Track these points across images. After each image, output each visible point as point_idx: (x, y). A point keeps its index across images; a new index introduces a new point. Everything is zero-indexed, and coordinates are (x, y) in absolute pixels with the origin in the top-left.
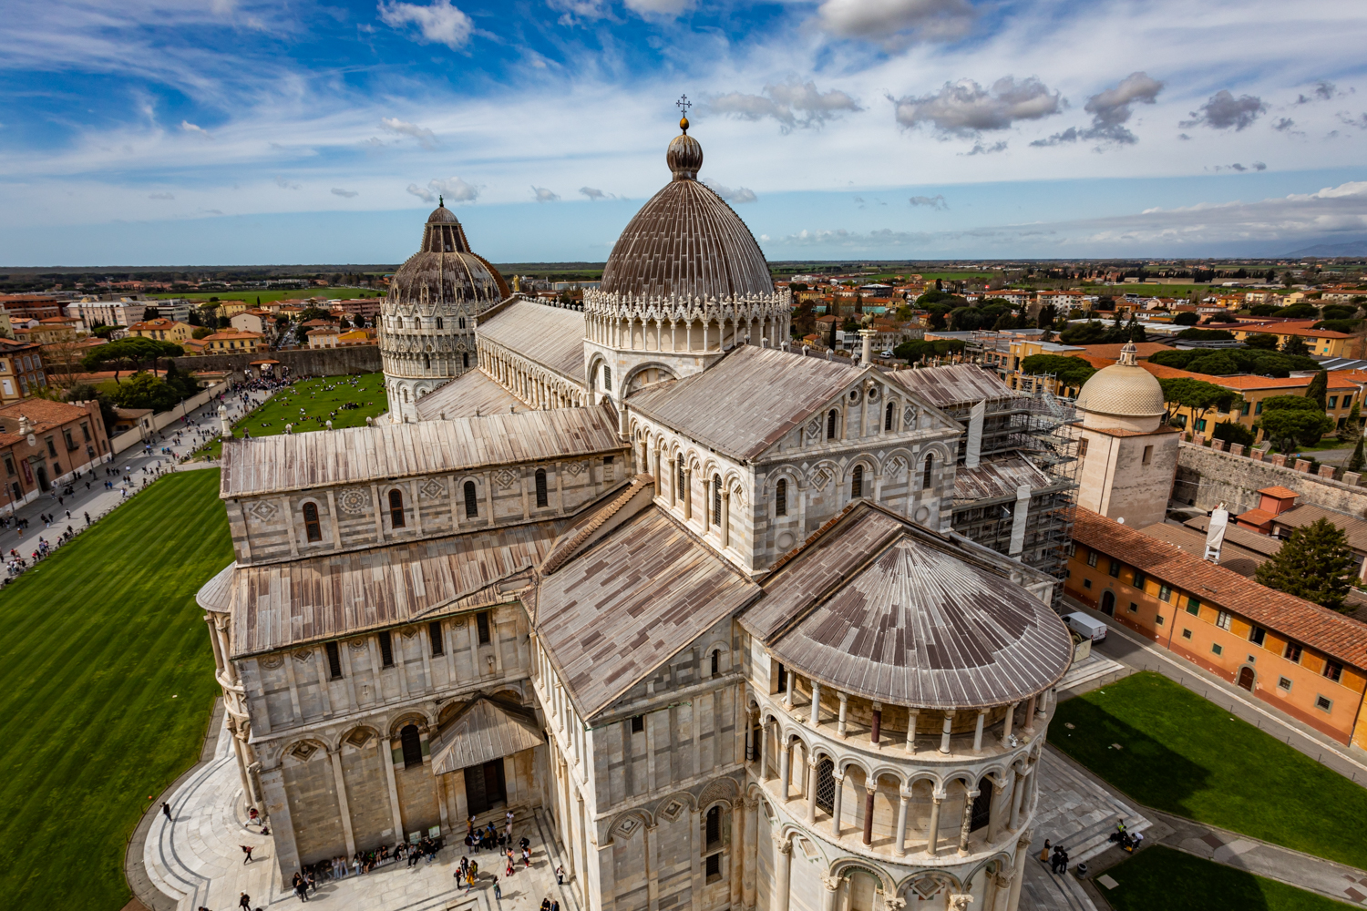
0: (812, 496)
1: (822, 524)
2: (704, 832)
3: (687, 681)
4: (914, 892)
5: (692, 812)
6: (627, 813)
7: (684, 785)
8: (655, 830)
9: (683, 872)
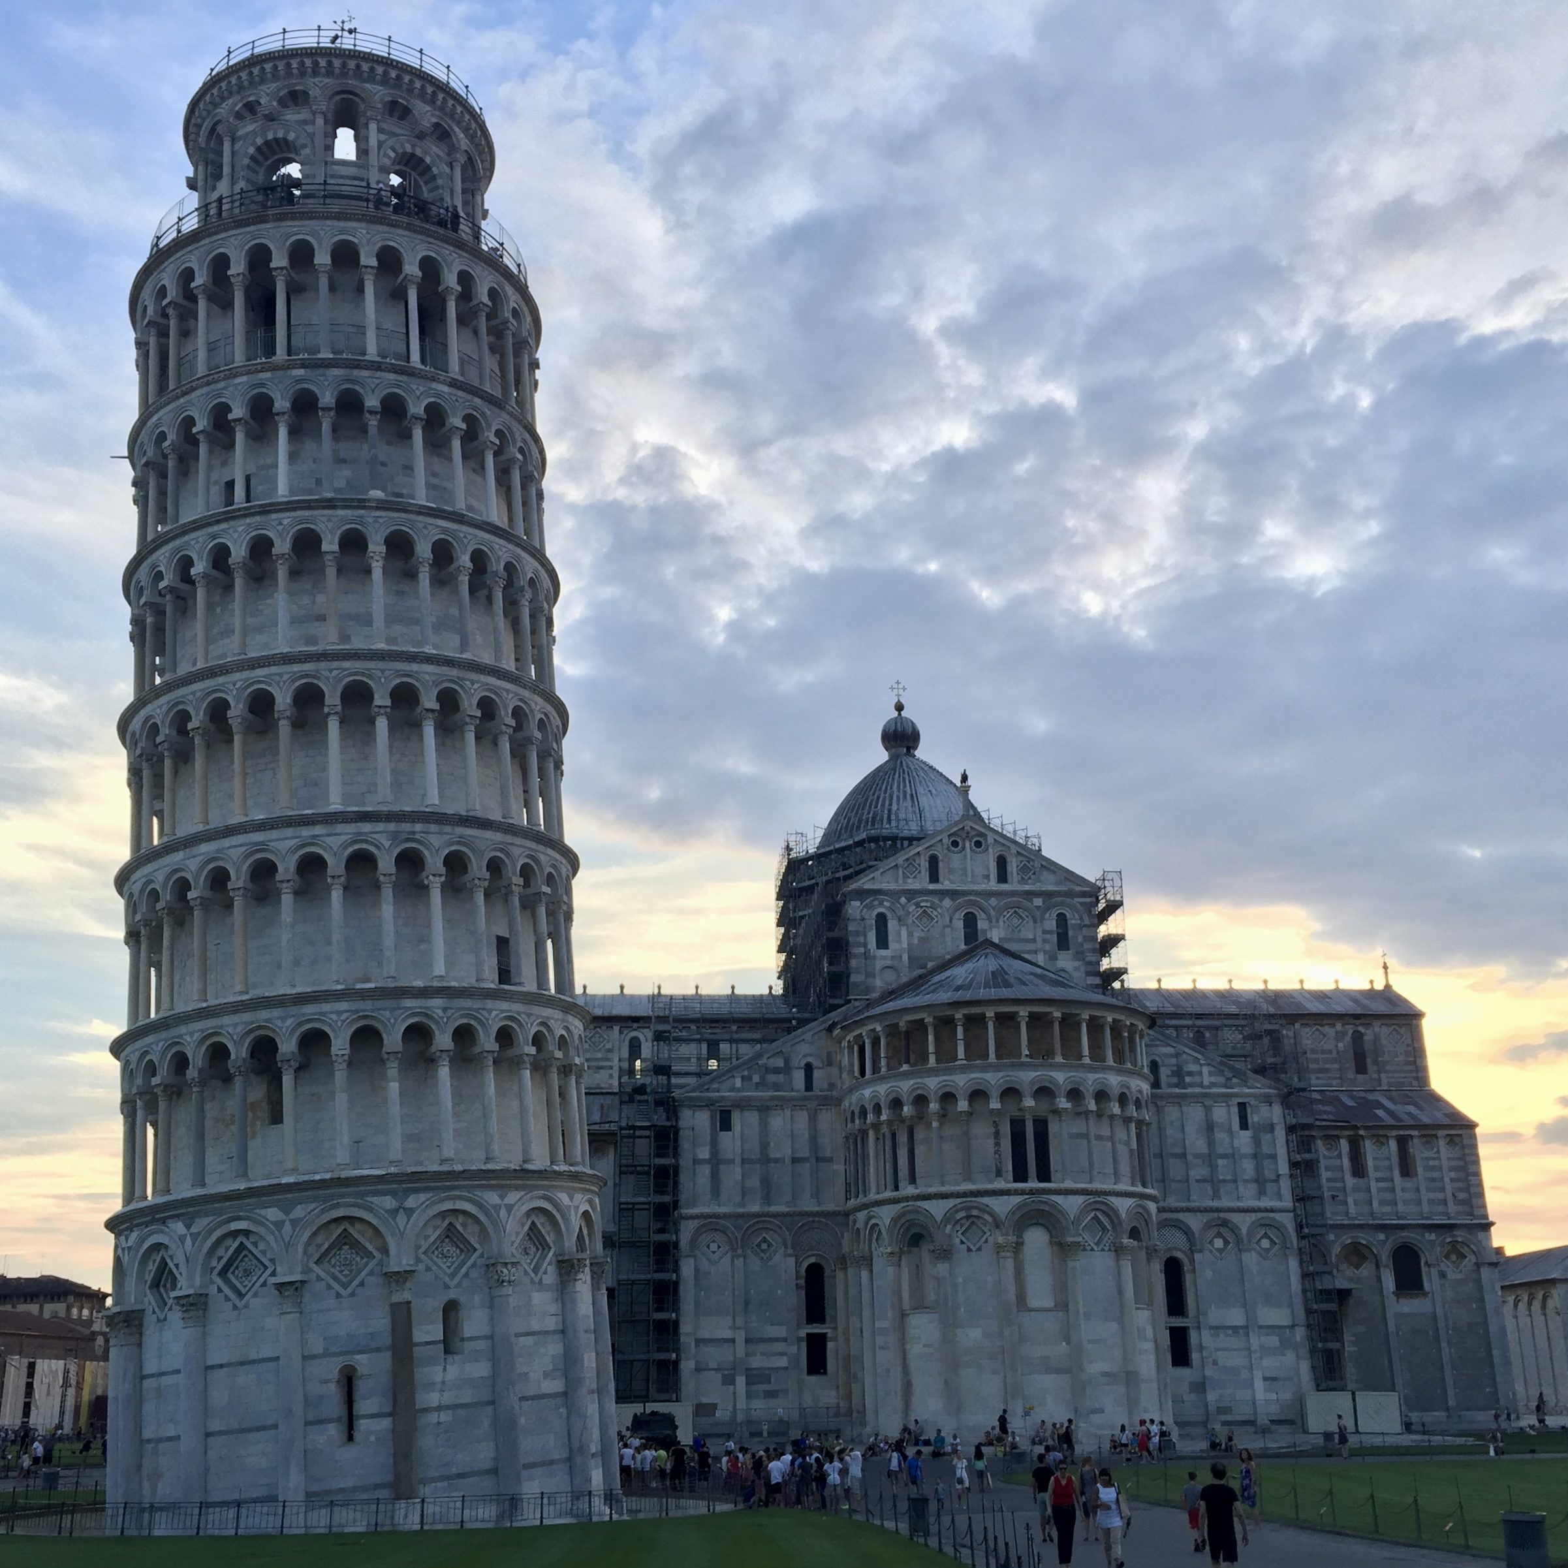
0: (916, 934)
1: (930, 965)
2: (803, 1292)
3: (777, 1087)
4: (962, 1242)
5: (786, 1255)
6: (711, 1223)
7: (774, 1209)
8: (741, 1259)
9: (777, 1340)
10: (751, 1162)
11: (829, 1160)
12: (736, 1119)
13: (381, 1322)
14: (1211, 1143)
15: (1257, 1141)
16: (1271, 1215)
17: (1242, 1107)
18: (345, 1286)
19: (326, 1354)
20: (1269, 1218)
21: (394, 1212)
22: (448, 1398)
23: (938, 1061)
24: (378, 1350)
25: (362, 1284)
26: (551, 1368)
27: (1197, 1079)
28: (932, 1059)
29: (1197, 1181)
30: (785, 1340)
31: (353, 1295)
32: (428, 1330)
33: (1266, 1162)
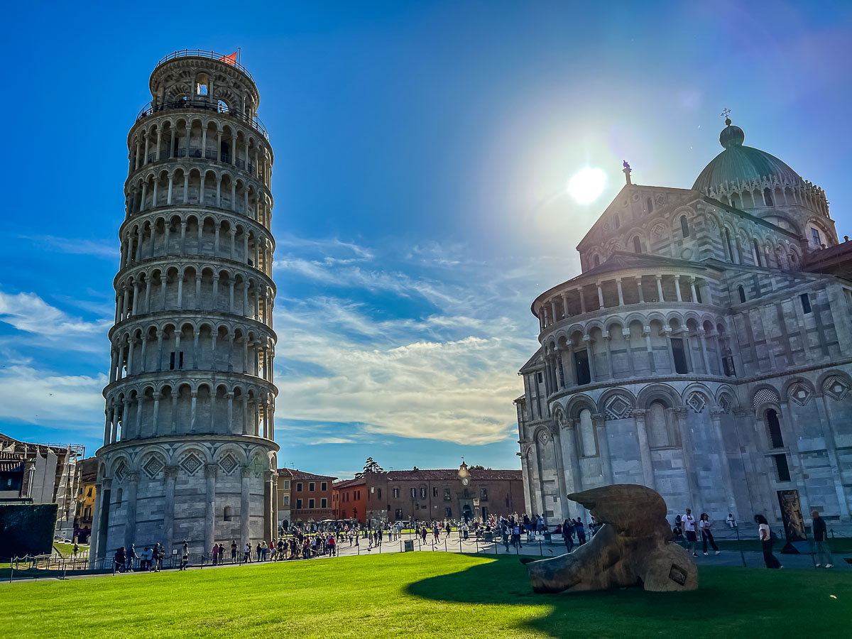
14: (783, 328)
15: (817, 318)
16: (834, 368)
17: (804, 297)
20: (833, 370)
27: (769, 289)
29: (776, 356)
33: (826, 332)
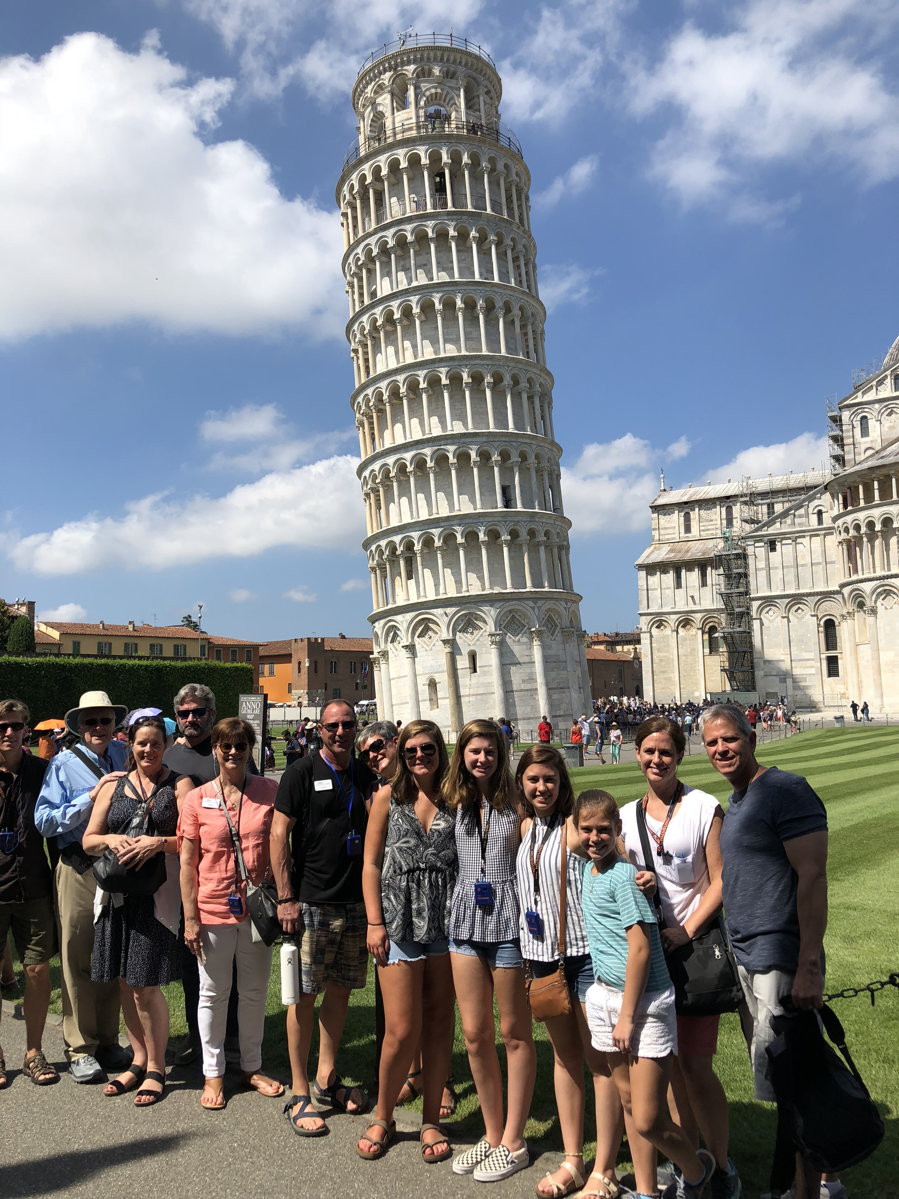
2: (822, 636)
3: (801, 524)
4: (882, 605)
5: (812, 616)
6: (769, 601)
7: (802, 591)
8: (786, 619)
9: (809, 660)
10: (788, 567)
11: (833, 563)
12: (778, 545)
13: (443, 661)
18: (428, 646)
19: (424, 674)
21: (442, 615)
22: (473, 691)
23: (866, 503)
24: (442, 672)
25: (434, 645)
26: (527, 678)
28: (862, 503)
30: (813, 660)
31: (431, 650)
32: (463, 662)
